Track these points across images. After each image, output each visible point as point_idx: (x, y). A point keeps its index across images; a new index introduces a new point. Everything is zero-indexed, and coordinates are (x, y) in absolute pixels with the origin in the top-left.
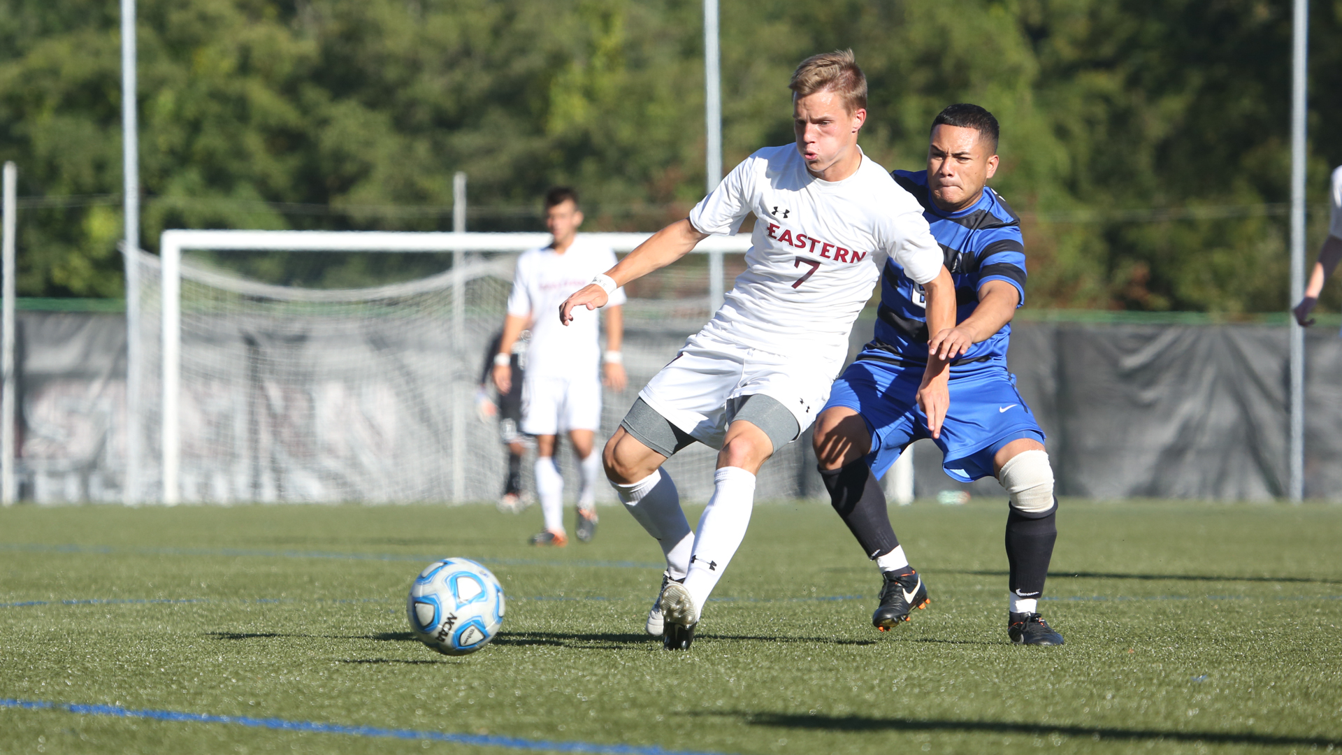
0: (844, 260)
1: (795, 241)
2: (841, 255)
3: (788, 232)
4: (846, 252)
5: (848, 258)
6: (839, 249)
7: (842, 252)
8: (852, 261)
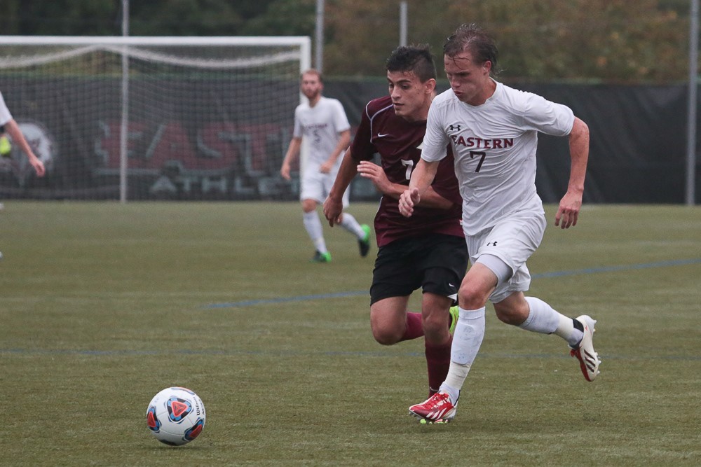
0: (500, 147)
1: (467, 143)
2: (497, 143)
3: (461, 138)
4: (500, 142)
5: (502, 144)
6: (495, 141)
7: (497, 142)
8: (505, 147)
